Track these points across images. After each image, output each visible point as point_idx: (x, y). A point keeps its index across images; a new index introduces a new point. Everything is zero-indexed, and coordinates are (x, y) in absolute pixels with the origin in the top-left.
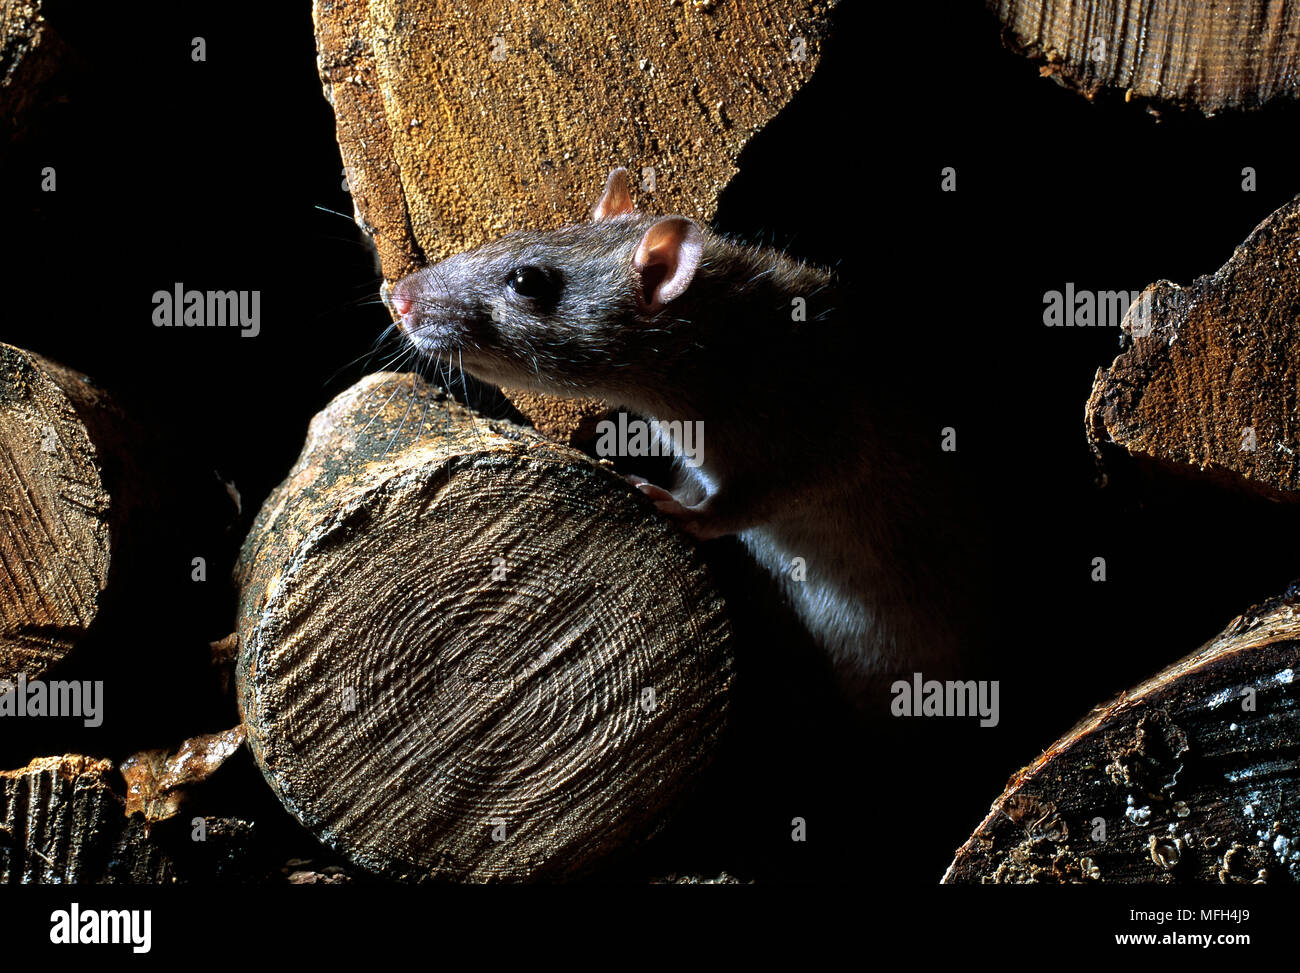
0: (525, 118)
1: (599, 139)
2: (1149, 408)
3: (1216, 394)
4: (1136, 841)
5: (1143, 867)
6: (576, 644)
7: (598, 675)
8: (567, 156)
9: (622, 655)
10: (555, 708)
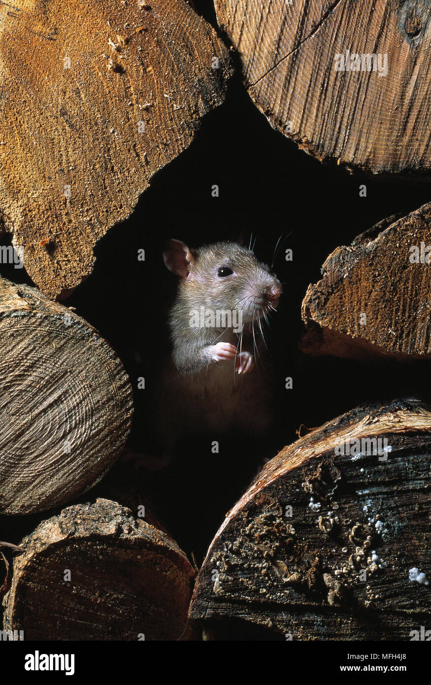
0: (54, 148)
1: (86, 162)
2: (331, 306)
3: (363, 303)
4: (312, 518)
5: (314, 530)
6: (59, 397)
7: (69, 412)
8: (71, 168)
9: (81, 402)
10: (50, 427)
